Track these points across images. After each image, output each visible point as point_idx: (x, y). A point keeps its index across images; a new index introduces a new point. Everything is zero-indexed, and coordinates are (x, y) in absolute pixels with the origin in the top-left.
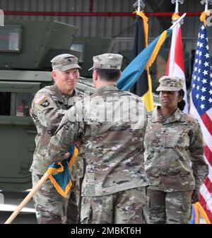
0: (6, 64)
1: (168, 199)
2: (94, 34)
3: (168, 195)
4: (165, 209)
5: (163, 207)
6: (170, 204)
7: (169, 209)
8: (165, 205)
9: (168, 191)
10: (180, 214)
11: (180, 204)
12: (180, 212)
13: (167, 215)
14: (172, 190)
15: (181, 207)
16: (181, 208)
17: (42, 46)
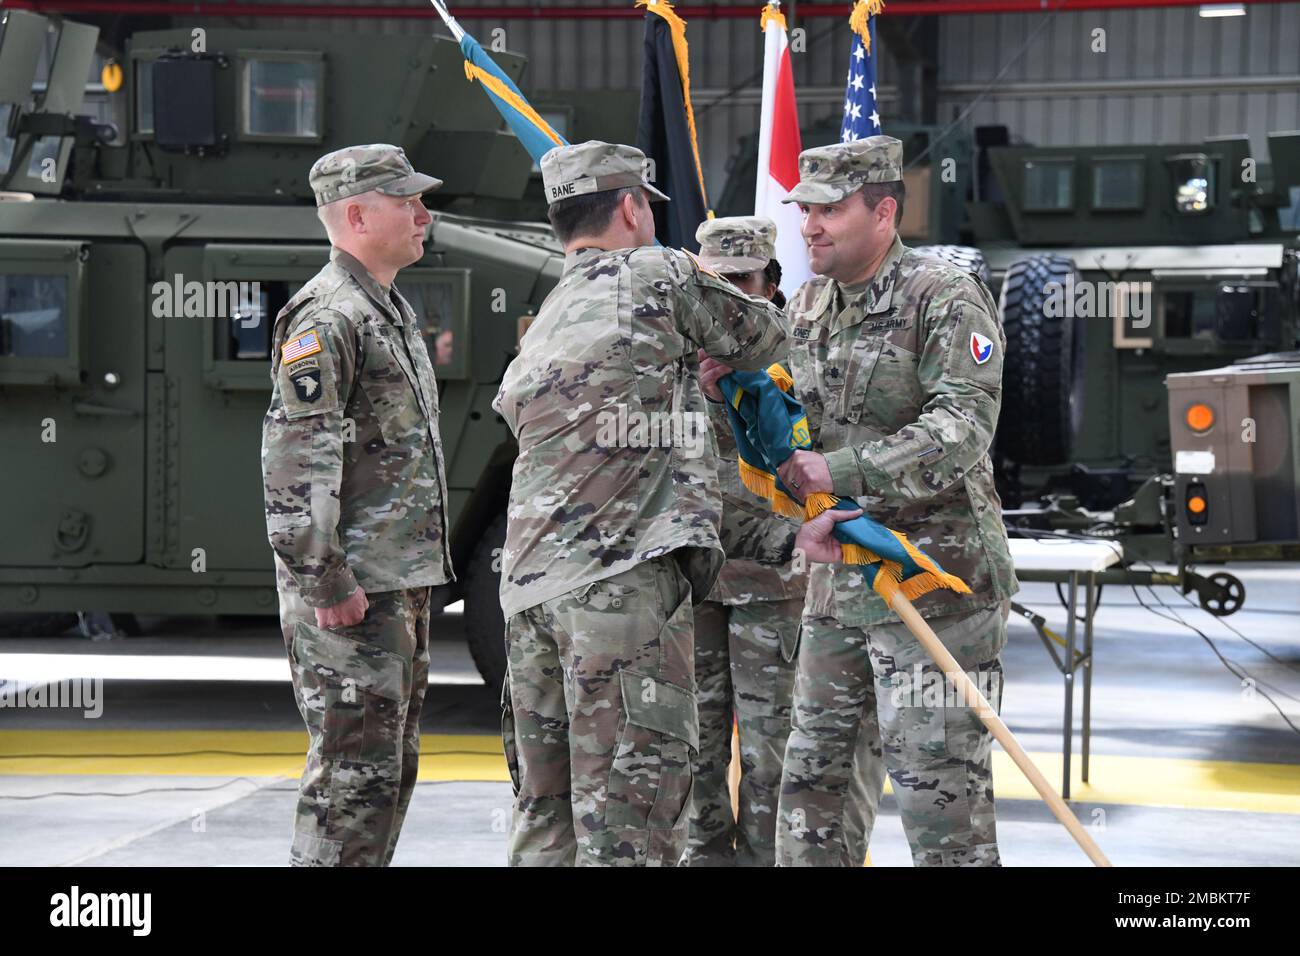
0: (276, 183)
1: (735, 629)
2: (593, 80)
3: (736, 614)
4: (727, 660)
5: (721, 654)
6: (745, 644)
7: (739, 660)
8: (726, 649)
9: (735, 601)
10: (774, 677)
11: (774, 643)
12: (774, 669)
13: (735, 681)
14: (747, 598)
15: (779, 653)
16: (777, 657)
17: (399, 121)
